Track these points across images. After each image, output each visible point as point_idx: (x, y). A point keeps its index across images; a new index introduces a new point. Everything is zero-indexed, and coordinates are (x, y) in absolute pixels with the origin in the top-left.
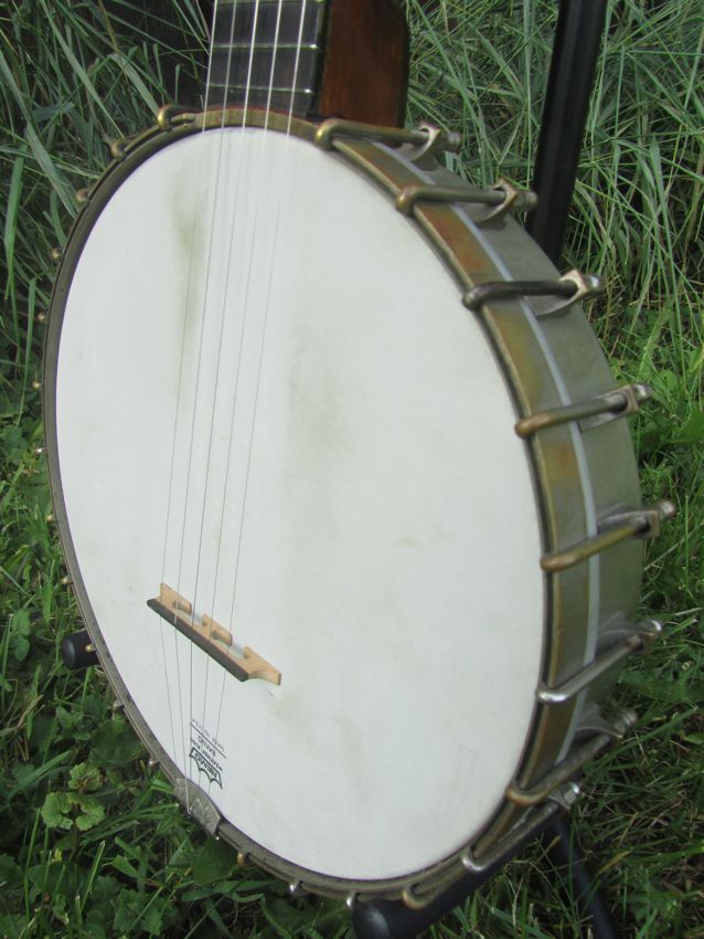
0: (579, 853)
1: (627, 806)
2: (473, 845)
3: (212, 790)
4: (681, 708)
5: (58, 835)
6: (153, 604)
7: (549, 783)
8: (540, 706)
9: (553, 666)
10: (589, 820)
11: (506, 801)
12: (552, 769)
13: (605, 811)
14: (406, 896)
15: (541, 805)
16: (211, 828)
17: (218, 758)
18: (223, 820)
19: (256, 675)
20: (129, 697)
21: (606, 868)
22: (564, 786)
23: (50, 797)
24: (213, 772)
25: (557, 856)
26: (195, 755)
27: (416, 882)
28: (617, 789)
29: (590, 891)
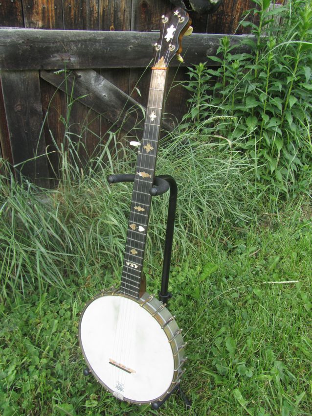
0: (182, 391)
1: (190, 381)
2: (168, 390)
3: (121, 393)
4: (199, 360)
5: (89, 408)
6: (110, 363)
7: (176, 380)
8: (174, 371)
9: (175, 367)
10: (184, 385)
11: (172, 383)
12: (177, 378)
13: (186, 383)
14: (160, 400)
15: (175, 383)
16: (122, 399)
17: (122, 387)
18: (124, 398)
19: (132, 372)
20: (100, 379)
21: (187, 393)
22: (178, 380)
23: (87, 402)
24: (121, 390)
25: (179, 392)
26: (118, 387)
27: (160, 398)
28: (188, 378)
29: (185, 397)
